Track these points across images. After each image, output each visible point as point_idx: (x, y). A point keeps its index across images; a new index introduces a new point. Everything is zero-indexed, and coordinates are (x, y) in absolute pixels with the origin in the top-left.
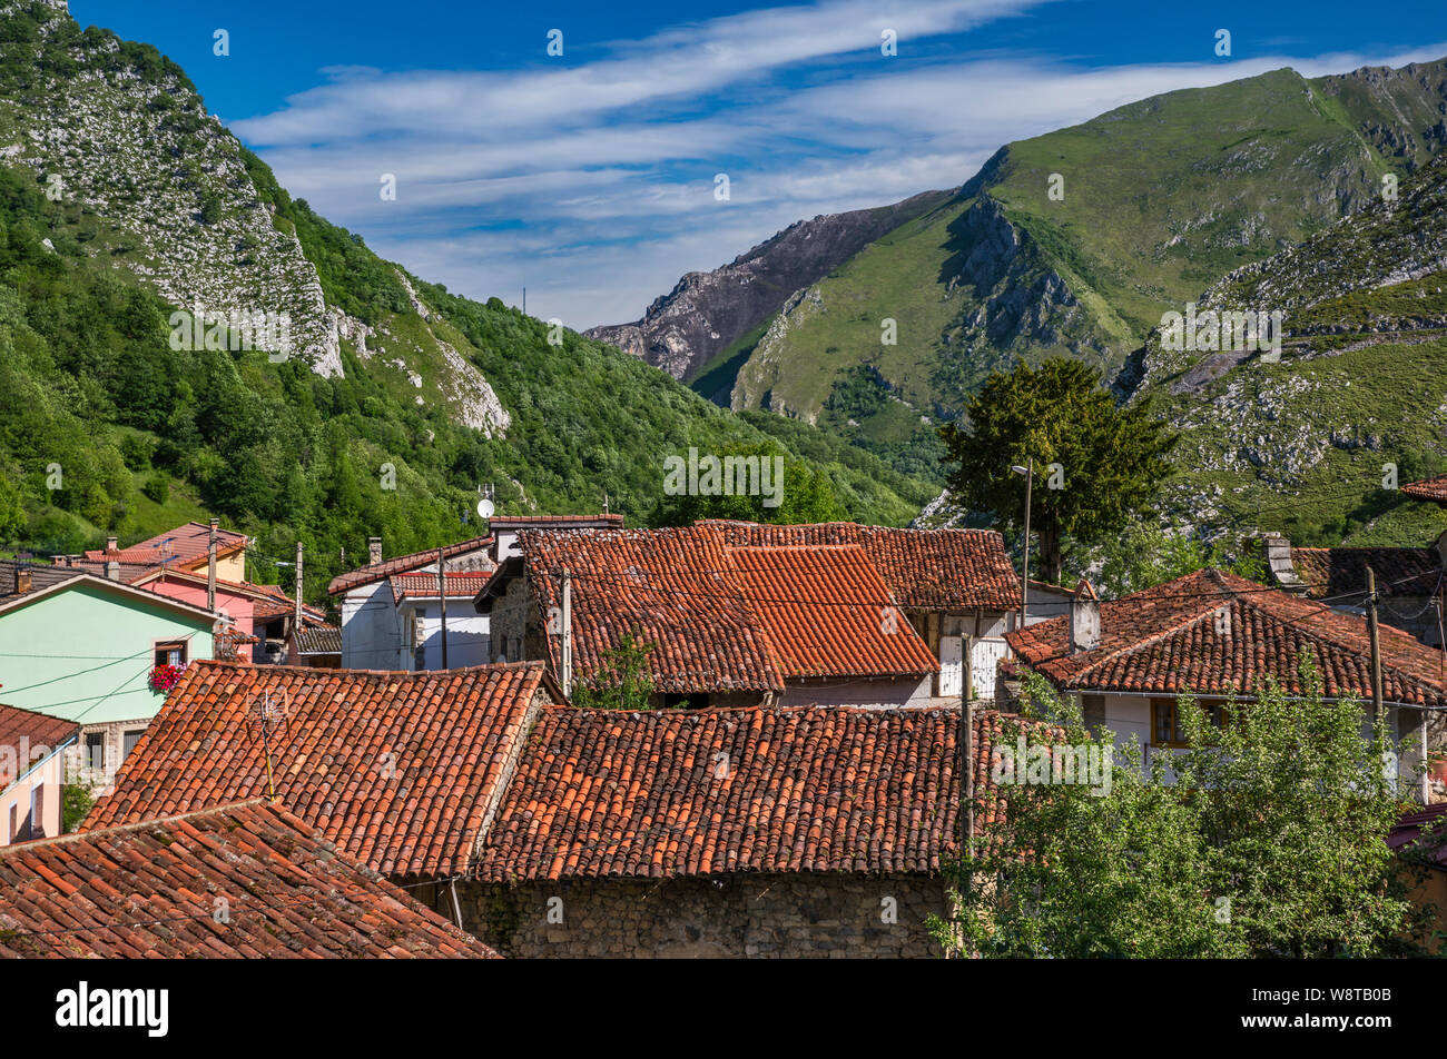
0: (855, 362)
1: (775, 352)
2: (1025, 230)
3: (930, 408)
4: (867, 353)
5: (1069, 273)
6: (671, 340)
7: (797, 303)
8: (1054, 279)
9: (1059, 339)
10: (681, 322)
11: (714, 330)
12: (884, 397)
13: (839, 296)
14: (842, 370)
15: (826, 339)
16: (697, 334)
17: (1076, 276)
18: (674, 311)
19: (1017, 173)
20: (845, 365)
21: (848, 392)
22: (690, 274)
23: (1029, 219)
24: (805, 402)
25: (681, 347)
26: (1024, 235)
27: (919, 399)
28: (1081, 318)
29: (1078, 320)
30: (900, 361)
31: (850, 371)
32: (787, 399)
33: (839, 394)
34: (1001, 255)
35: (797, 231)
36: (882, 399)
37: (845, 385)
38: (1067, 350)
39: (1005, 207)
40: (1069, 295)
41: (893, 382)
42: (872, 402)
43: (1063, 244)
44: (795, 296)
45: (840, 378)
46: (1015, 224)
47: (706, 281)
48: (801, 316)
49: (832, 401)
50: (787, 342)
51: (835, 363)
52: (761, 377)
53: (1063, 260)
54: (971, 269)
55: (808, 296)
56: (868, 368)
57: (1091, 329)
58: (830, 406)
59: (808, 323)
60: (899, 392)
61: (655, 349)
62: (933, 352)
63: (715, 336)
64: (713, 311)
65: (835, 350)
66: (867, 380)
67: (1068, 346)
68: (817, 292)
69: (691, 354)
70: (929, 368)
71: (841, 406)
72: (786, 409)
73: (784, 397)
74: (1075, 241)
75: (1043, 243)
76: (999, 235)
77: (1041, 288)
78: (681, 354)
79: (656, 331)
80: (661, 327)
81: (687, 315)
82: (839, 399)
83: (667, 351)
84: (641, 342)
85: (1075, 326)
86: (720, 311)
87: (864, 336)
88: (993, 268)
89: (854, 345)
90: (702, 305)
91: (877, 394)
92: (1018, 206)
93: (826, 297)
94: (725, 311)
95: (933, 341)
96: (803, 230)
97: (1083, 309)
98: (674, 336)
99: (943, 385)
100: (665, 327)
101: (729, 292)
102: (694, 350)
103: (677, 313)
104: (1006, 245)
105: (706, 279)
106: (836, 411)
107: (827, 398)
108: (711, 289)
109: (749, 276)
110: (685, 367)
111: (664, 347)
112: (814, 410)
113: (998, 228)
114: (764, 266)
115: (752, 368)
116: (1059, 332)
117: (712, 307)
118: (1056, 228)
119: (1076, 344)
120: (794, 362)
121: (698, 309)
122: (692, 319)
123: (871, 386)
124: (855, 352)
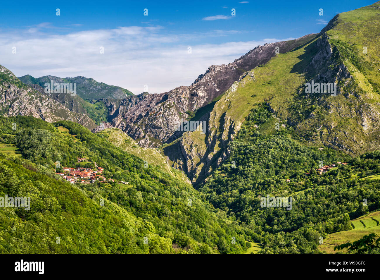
0: (261, 101)
1: (231, 97)
2: (336, 46)
3: (286, 121)
4: (267, 97)
5: (350, 64)
6: (199, 91)
7: (244, 77)
8: (343, 66)
9: (341, 92)
10: (205, 85)
11: (218, 88)
12: (270, 116)
13: (261, 74)
14: (256, 104)
15: (253, 92)
16: (211, 89)
17: (353, 65)
18: (204, 80)
19: (339, 24)
20: (258, 102)
21: (256, 114)
22: (212, 66)
23: (338, 42)
24: (238, 117)
25: (203, 94)
26: (335, 49)
27: (283, 117)
28: (352, 83)
29: (350, 84)
30: (279, 101)
31: (259, 105)
32: (231, 116)
33: (252, 114)
34: (325, 57)
35: (257, 49)
36: (269, 117)
37: (255, 111)
38: (344, 97)
39: (331, 37)
40: (348, 73)
41: (274, 109)
42: (265, 118)
43: (350, 52)
44: (244, 74)
45: (254, 107)
46: (332, 44)
47: (218, 69)
48: (244, 82)
49: (249, 117)
50: (237, 92)
51: (254, 101)
52: (224, 106)
53: (348, 59)
54: (314, 63)
55: (249, 74)
56: (266, 104)
57: (355, 87)
58: (248, 119)
59: (247, 85)
60: (276, 114)
61: (193, 95)
62: (292, 97)
63: (218, 90)
64: (219, 81)
65: (255, 96)
66: (265, 108)
67: (344, 95)
68: (253, 72)
69: (207, 97)
70: (289, 104)
71: (252, 119)
72: (230, 120)
73: (230, 115)
74: (356, 51)
75: (342, 52)
76: (326, 49)
77: (337, 70)
78: (203, 97)
79: (195, 88)
80: (197, 86)
81: (208, 82)
82: (252, 116)
83: (197, 96)
84: (188, 92)
85: (349, 86)
86: (222, 80)
87: (267, 90)
88: (321, 62)
89: (263, 94)
90: (215, 78)
91: (267, 114)
92: (336, 37)
93: (256, 74)
94: (223, 80)
95: (293, 93)
96: (259, 49)
97: (353, 79)
98: (201, 90)
99: (292, 111)
100: (198, 87)
101: (226, 73)
102: (208, 96)
103: (204, 81)
104: (327, 53)
105: (218, 68)
106: (250, 121)
107: (247, 116)
108: (220, 72)
109: (235, 67)
110: (203, 102)
111: (196, 94)
112: (241, 121)
113: (326, 46)
114: (242, 63)
115: (221, 103)
116: (342, 89)
117: (218, 79)
118: (350, 45)
119: (348, 94)
120: (238, 100)
121: (213, 80)
122: (210, 84)
123: (266, 111)
124: (262, 97)
